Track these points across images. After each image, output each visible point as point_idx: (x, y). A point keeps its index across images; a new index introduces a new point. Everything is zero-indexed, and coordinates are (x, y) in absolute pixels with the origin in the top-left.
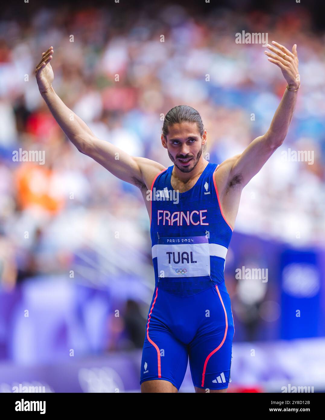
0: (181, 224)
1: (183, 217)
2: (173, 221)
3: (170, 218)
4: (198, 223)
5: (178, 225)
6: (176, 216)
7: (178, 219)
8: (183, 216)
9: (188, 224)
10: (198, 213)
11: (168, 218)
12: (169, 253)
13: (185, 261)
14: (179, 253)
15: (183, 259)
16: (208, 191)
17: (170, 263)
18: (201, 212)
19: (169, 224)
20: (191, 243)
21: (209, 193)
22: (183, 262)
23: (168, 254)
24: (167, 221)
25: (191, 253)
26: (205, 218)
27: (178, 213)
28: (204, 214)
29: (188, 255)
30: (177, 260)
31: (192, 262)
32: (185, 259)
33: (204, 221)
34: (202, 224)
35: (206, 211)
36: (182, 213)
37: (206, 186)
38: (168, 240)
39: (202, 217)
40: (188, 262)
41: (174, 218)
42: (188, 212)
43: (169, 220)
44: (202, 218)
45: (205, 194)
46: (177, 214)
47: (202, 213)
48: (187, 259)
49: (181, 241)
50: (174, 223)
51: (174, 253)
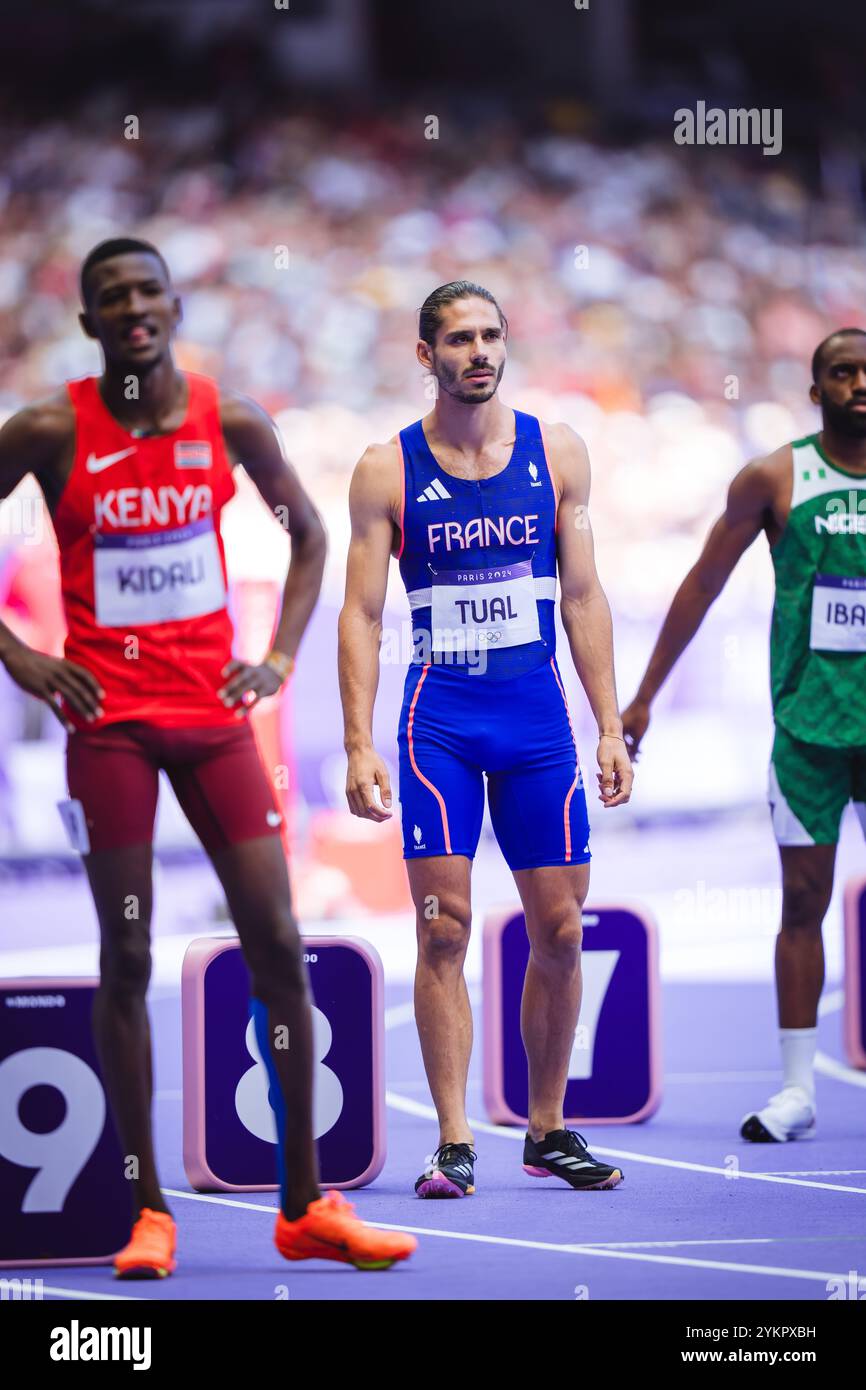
0: (488, 544)
1: (491, 530)
2: (469, 539)
3: (463, 535)
4: (522, 540)
5: (481, 544)
6: (474, 529)
7: (479, 533)
8: (490, 528)
9: (502, 543)
10: (521, 521)
11: (456, 536)
12: (462, 603)
13: (498, 616)
14: (484, 602)
15: (493, 612)
16: (538, 481)
17: (464, 621)
18: (527, 518)
19: (462, 547)
20: (509, 578)
21: (539, 484)
22: (493, 619)
23: (459, 606)
24: (455, 543)
25: (509, 598)
26: (534, 530)
27: (478, 521)
28: (532, 523)
29: (503, 604)
30: (480, 615)
31: (511, 616)
32: (498, 611)
33: (532, 536)
34: (528, 542)
35: (535, 517)
36: (487, 521)
37: (533, 470)
38: (459, 577)
39: (531, 527)
40: (504, 618)
41: (471, 533)
42: (501, 520)
43: (461, 539)
44: (529, 531)
45: (533, 485)
46: (477, 524)
47: (530, 521)
48: (502, 612)
49: (486, 577)
50: (472, 542)
51: (473, 602)
